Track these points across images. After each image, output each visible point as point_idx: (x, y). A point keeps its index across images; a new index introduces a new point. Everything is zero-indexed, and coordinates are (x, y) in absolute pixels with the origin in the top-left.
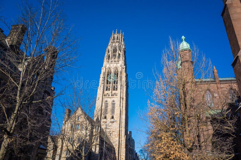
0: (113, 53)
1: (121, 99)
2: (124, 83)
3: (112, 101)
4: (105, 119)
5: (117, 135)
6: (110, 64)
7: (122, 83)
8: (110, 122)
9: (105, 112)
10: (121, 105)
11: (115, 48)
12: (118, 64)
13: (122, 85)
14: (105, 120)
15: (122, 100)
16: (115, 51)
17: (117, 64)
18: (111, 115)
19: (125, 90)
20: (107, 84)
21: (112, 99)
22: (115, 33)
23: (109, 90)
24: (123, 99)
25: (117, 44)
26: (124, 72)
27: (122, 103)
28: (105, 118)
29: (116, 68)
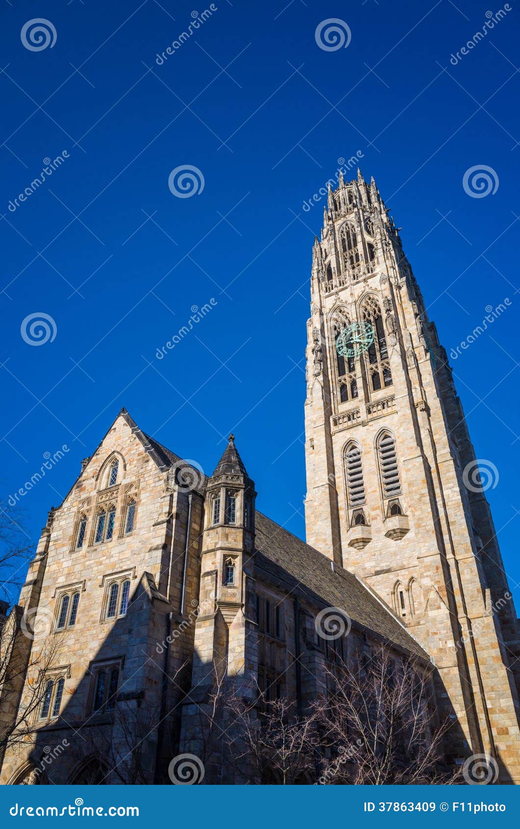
0: (345, 250)
1: (418, 410)
2: (415, 344)
3: (375, 433)
4: (359, 528)
5: (433, 595)
6: (337, 293)
7: (407, 345)
8: (388, 535)
9: (351, 497)
10: (426, 441)
11: (348, 233)
12: (370, 281)
13: (409, 353)
14: (358, 532)
15: (421, 416)
16: (349, 242)
17: (365, 280)
18: (386, 502)
19: (426, 368)
20: (341, 372)
21: (376, 426)
22: (335, 188)
23: (355, 396)
24: (427, 409)
25: (352, 217)
26: (405, 298)
27: (430, 432)
28: (360, 520)
29: (368, 297)
